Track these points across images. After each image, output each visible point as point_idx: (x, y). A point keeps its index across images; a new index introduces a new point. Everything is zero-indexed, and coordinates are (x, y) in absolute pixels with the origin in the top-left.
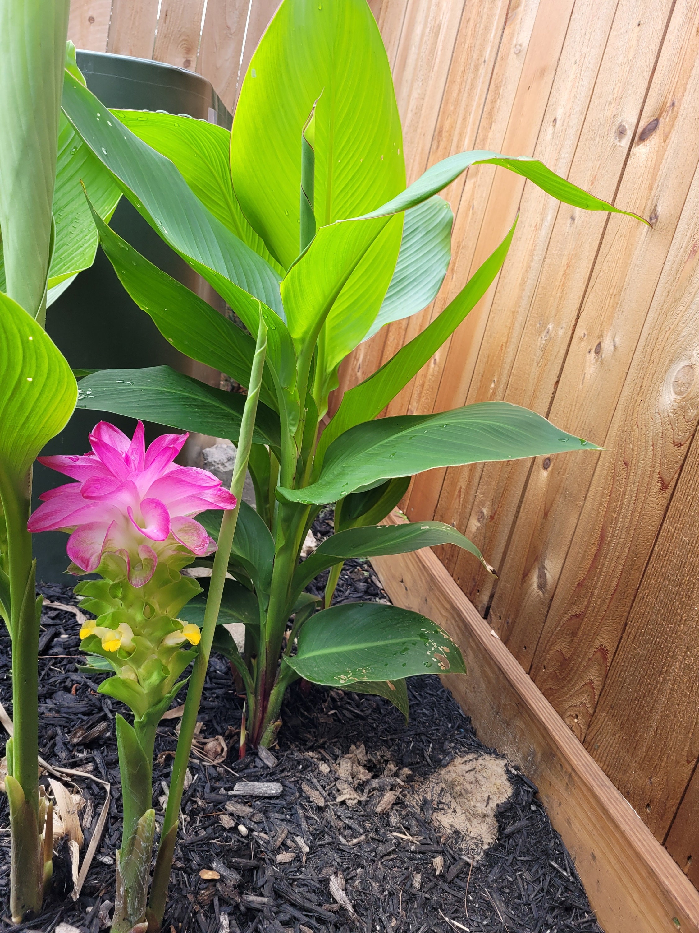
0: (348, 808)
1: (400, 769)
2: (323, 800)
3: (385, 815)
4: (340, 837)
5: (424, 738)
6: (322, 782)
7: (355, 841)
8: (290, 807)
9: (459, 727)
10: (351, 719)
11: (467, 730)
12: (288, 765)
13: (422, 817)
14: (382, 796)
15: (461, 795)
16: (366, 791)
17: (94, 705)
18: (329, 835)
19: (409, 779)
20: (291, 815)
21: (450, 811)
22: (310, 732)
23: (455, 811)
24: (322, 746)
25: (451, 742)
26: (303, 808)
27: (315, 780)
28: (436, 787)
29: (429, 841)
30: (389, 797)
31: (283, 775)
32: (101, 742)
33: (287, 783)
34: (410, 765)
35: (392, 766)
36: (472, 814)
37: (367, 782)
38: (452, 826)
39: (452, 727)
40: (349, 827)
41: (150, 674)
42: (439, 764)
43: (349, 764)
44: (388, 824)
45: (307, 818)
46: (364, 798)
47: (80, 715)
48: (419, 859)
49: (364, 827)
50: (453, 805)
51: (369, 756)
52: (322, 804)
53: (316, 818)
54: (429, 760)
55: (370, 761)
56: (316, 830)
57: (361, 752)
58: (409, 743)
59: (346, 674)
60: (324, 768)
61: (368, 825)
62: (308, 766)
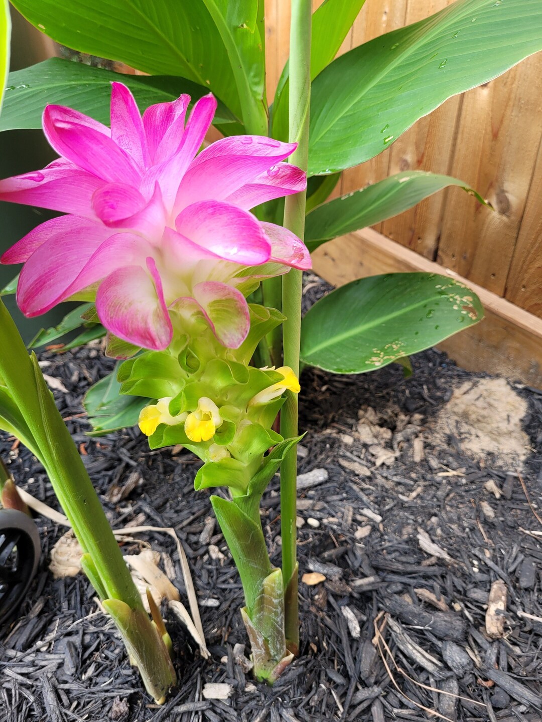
0: (388, 467)
1: (411, 416)
2: (366, 469)
3: (425, 461)
4: (401, 496)
5: (414, 383)
6: (355, 453)
7: (414, 494)
8: (343, 487)
9: (441, 363)
10: (344, 389)
11: (448, 364)
12: (317, 449)
13: (453, 451)
14: (411, 446)
15: (479, 421)
16: (395, 446)
17: (112, 459)
18: (388, 497)
19: (423, 422)
20: (347, 493)
21: (473, 437)
22: (315, 412)
23: (477, 436)
24: (333, 421)
25: (440, 378)
26: (355, 483)
27: (348, 454)
28: (450, 421)
29: (472, 470)
30: (418, 444)
31: (319, 460)
32: (139, 490)
33: (328, 466)
34: (416, 410)
35: (402, 417)
36: (496, 434)
37: (392, 439)
38: (482, 450)
39: (434, 365)
40: (399, 484)
41: (247, 445)
42: (442, 401)
43: (367, 428)
44: (431, 469)
45: (362, 490)
46: (398, 454)
47: (104, 473)
48: (474, 489)
49: (412, 479)
50: (473, 431)
51: (380, 415)
52: (368, 473)
53: (371, 487)
54: (431, 401)
55: (381, 419)
56: (376, 498)
57: (371, 414)
58: (403, 392)
59: (377, 355)
60: (347, 439)
61: (413, 475)
62: (334, 443)
